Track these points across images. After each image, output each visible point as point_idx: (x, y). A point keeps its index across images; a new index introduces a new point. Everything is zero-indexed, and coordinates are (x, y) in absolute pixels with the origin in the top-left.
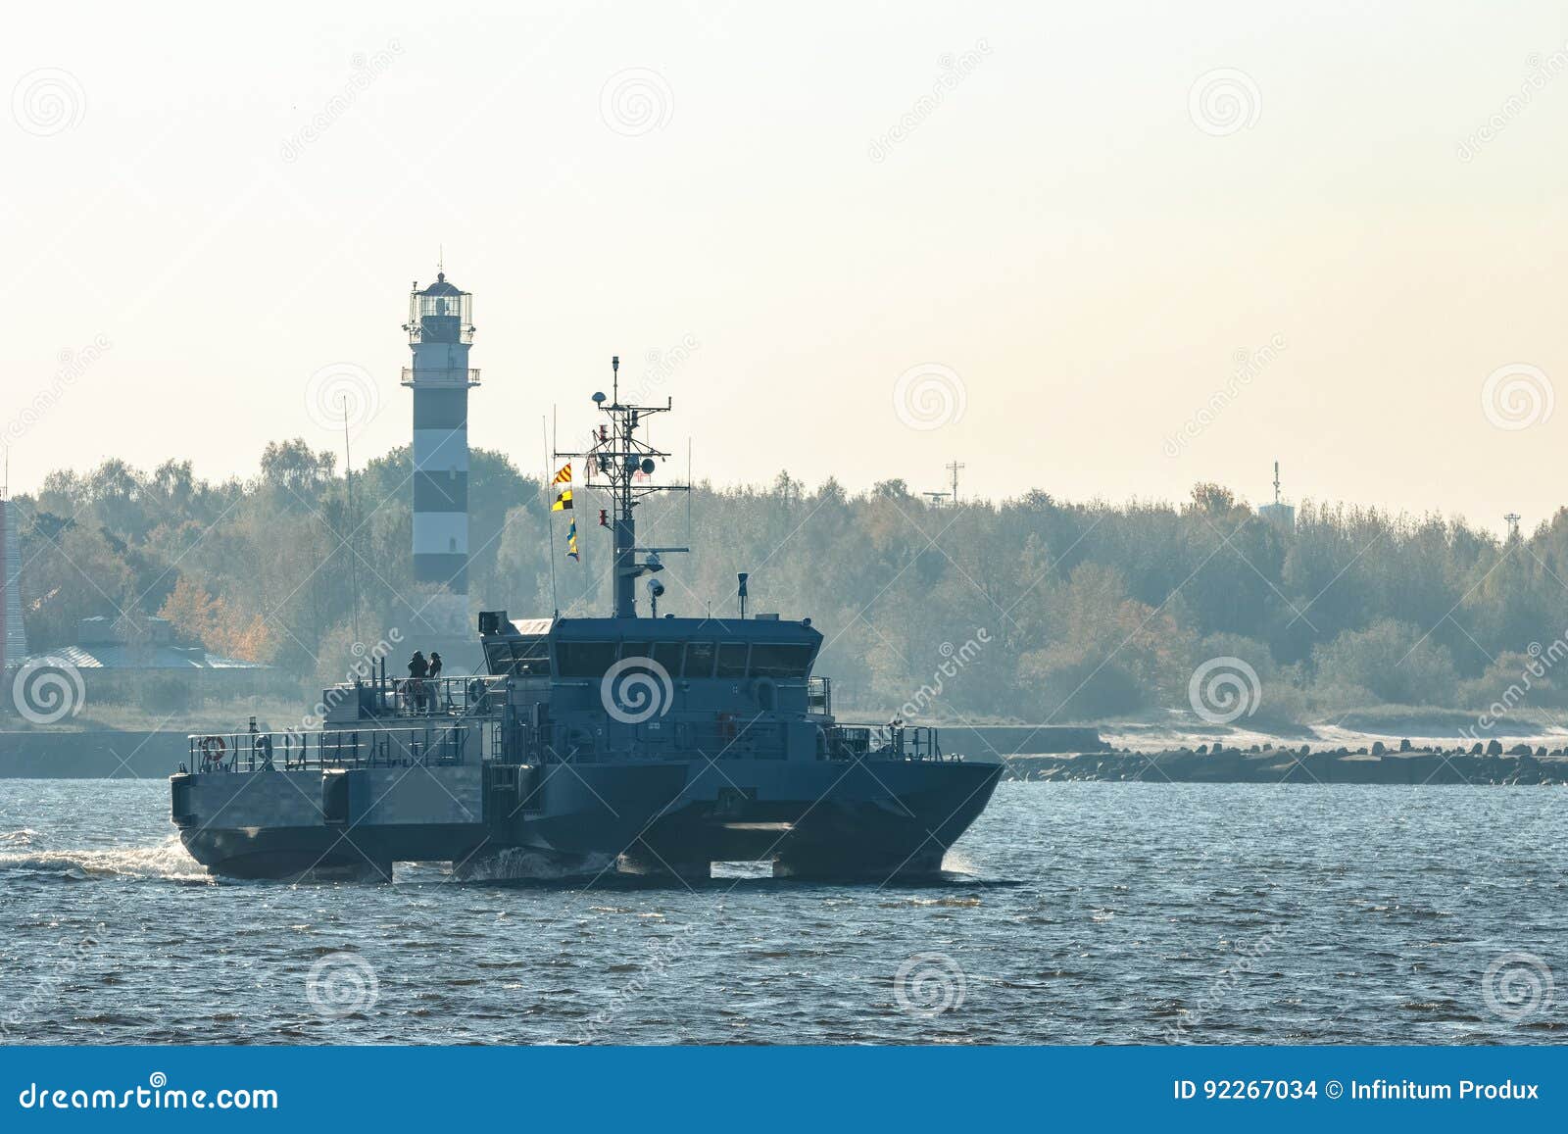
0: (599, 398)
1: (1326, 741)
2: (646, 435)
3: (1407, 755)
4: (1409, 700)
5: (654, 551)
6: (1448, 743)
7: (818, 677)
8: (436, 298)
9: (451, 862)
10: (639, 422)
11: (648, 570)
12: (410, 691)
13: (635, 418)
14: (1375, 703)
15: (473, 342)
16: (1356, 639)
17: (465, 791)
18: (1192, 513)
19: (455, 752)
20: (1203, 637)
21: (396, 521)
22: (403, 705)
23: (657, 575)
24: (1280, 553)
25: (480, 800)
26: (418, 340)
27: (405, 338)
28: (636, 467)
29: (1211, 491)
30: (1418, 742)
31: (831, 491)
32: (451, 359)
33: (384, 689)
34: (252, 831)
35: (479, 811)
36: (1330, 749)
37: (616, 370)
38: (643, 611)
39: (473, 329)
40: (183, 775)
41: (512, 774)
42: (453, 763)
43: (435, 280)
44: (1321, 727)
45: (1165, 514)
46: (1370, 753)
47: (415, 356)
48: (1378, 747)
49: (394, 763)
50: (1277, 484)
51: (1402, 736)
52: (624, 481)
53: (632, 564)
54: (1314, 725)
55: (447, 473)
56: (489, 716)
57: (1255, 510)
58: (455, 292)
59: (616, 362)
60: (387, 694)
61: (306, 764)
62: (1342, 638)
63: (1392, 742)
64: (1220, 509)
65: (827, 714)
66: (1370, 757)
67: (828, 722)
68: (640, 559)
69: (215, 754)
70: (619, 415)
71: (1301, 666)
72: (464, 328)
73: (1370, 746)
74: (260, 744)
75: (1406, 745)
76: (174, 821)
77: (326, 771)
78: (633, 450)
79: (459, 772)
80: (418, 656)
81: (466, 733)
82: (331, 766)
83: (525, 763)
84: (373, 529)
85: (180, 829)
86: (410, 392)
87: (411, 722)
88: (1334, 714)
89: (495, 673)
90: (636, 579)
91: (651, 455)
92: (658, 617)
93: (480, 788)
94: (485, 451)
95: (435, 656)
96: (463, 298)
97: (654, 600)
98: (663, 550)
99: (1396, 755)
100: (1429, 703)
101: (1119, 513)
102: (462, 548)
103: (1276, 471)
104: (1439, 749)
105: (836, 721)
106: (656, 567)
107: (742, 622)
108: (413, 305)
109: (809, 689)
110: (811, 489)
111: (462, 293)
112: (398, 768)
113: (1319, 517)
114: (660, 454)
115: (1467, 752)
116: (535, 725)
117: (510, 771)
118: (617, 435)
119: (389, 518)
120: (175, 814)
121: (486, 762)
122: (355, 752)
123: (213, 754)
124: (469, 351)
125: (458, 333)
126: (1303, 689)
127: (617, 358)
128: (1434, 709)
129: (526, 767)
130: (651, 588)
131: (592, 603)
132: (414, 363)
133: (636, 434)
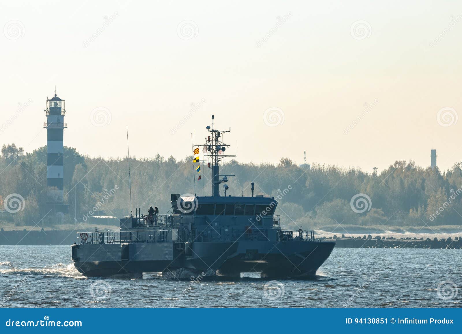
0: (208, 128)
1: (320, 235)
2: (223, 139)
3: (344, 239)
4: (344, 223)
5: (225, 176)
6: (356, 236)
7: (276, 215)
8: (54, 102)
9: (162, 273)
10: (220, 135)
11: (224, 182)
12: (149, 219)
13: (219, 134)
14: (334, 224)
15: (65, 115)
16: (329, 204)
17: (167, 250)
18: (280, 167)
19: (163, 238)
20: (283, 204)
21: (42, 168)
22: (146, 223)
23: (226, 183)
24: (306, 179)
25: (172, 253)
26: (48, 114)
27: (45, 114)
28: (220, 149)
29: (285, 160)
30: (347, 235)
31: (172, 160)
32: (58, 120)
33: (140, 218)
34: (97, 262)
35: (172, 256)
36: (320, 237)
37: (213, 119)
38: (222, 194)
39: (65, 111)
40: (75, 245)
41: (183, 245)
42: (163, 242)
43: (54, 96)
44: (318, 231)
45: (271, 167)
46: (332, 238)
47: (48, 119)
48: (335, 236)
49: (144, 241)
50: (305, 158)
51: (342, 233)
52: (216, 154)
53: (218, 180)
54: (316, 230)
55: (57, 154)
56: (174, 227)
57: (298, 166)
58: (59, 100)
59: (213, 116)
60: (141, 220)
61: (115, 242)
62: (324, 204)
63: (339, 235)
64: (288, 165)
65: (279, 227)
66: (332, 240)
67: (279, 229)
68: (221, 178)
69: (85, 238)
70: (214, 134)
71: (312, 212)
72: (62, 111)
73: (332, 236)
74: (100, 235)
75: (343, 236)
76: (72, 259)
77: (122, 244)
78: (218, 144)
79: (166, 244)
80: (151, 208)
81: (167, 232)
82: (123, 242)
83: (187, 242)
84: (35, 171)
85: (74, 262)
86: (46, 129)
87: (149, 229)
88: (322, 227)
89: (176, 213)
90: (219, 184)
91: (224, 145)
92: (226, 196)
93: (172, 249)
94: (68, 147)
95: (156, 208)
96: (62, 101)
97: (225, 191)
98: (228, 175)
99: (340, 239)
100: (350, 224)
101: (257, 167)
102: (61, 176)
103: (305, 154)
104: (353, 237)
105: (281, 229)
106: (226, 181)
107: (253, 198)
108: (47, 103)
109: (273, 219)
110: (166, 159)
111: (62, 100)
112: (146, 243)
113: (317, 168)
114: (227, 145)
115: (361, 238)
116: (190, 229)
117: (182, 244)
118: (214, 139)
119: (39, 167)
120: (73, 257)
121: (173, 242)
122: (130, 238)
123: (84, 238)
124: (64, 118)
125: (61, 112)
126: (313, 219)
127: (213, 115)
128: (351, 225)
129: (187, 243)
130: (225, 187)
131: (100, 193)
132: (47, 121)
133: (219, 139)
